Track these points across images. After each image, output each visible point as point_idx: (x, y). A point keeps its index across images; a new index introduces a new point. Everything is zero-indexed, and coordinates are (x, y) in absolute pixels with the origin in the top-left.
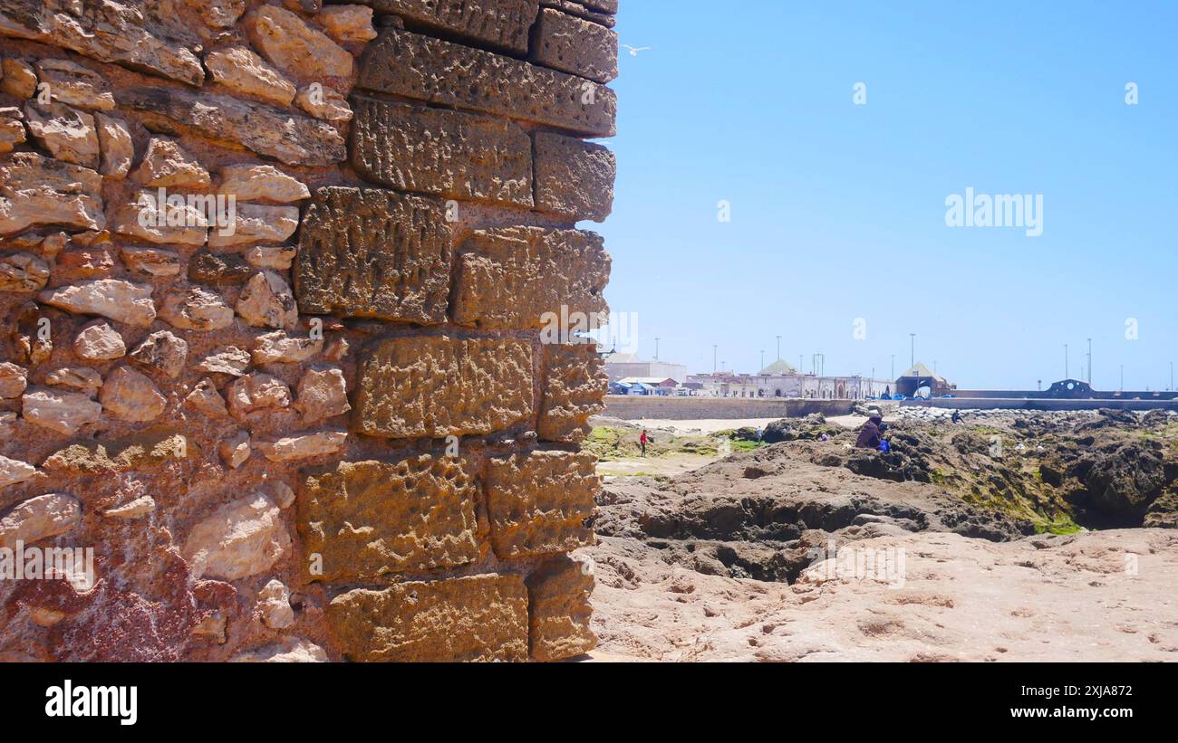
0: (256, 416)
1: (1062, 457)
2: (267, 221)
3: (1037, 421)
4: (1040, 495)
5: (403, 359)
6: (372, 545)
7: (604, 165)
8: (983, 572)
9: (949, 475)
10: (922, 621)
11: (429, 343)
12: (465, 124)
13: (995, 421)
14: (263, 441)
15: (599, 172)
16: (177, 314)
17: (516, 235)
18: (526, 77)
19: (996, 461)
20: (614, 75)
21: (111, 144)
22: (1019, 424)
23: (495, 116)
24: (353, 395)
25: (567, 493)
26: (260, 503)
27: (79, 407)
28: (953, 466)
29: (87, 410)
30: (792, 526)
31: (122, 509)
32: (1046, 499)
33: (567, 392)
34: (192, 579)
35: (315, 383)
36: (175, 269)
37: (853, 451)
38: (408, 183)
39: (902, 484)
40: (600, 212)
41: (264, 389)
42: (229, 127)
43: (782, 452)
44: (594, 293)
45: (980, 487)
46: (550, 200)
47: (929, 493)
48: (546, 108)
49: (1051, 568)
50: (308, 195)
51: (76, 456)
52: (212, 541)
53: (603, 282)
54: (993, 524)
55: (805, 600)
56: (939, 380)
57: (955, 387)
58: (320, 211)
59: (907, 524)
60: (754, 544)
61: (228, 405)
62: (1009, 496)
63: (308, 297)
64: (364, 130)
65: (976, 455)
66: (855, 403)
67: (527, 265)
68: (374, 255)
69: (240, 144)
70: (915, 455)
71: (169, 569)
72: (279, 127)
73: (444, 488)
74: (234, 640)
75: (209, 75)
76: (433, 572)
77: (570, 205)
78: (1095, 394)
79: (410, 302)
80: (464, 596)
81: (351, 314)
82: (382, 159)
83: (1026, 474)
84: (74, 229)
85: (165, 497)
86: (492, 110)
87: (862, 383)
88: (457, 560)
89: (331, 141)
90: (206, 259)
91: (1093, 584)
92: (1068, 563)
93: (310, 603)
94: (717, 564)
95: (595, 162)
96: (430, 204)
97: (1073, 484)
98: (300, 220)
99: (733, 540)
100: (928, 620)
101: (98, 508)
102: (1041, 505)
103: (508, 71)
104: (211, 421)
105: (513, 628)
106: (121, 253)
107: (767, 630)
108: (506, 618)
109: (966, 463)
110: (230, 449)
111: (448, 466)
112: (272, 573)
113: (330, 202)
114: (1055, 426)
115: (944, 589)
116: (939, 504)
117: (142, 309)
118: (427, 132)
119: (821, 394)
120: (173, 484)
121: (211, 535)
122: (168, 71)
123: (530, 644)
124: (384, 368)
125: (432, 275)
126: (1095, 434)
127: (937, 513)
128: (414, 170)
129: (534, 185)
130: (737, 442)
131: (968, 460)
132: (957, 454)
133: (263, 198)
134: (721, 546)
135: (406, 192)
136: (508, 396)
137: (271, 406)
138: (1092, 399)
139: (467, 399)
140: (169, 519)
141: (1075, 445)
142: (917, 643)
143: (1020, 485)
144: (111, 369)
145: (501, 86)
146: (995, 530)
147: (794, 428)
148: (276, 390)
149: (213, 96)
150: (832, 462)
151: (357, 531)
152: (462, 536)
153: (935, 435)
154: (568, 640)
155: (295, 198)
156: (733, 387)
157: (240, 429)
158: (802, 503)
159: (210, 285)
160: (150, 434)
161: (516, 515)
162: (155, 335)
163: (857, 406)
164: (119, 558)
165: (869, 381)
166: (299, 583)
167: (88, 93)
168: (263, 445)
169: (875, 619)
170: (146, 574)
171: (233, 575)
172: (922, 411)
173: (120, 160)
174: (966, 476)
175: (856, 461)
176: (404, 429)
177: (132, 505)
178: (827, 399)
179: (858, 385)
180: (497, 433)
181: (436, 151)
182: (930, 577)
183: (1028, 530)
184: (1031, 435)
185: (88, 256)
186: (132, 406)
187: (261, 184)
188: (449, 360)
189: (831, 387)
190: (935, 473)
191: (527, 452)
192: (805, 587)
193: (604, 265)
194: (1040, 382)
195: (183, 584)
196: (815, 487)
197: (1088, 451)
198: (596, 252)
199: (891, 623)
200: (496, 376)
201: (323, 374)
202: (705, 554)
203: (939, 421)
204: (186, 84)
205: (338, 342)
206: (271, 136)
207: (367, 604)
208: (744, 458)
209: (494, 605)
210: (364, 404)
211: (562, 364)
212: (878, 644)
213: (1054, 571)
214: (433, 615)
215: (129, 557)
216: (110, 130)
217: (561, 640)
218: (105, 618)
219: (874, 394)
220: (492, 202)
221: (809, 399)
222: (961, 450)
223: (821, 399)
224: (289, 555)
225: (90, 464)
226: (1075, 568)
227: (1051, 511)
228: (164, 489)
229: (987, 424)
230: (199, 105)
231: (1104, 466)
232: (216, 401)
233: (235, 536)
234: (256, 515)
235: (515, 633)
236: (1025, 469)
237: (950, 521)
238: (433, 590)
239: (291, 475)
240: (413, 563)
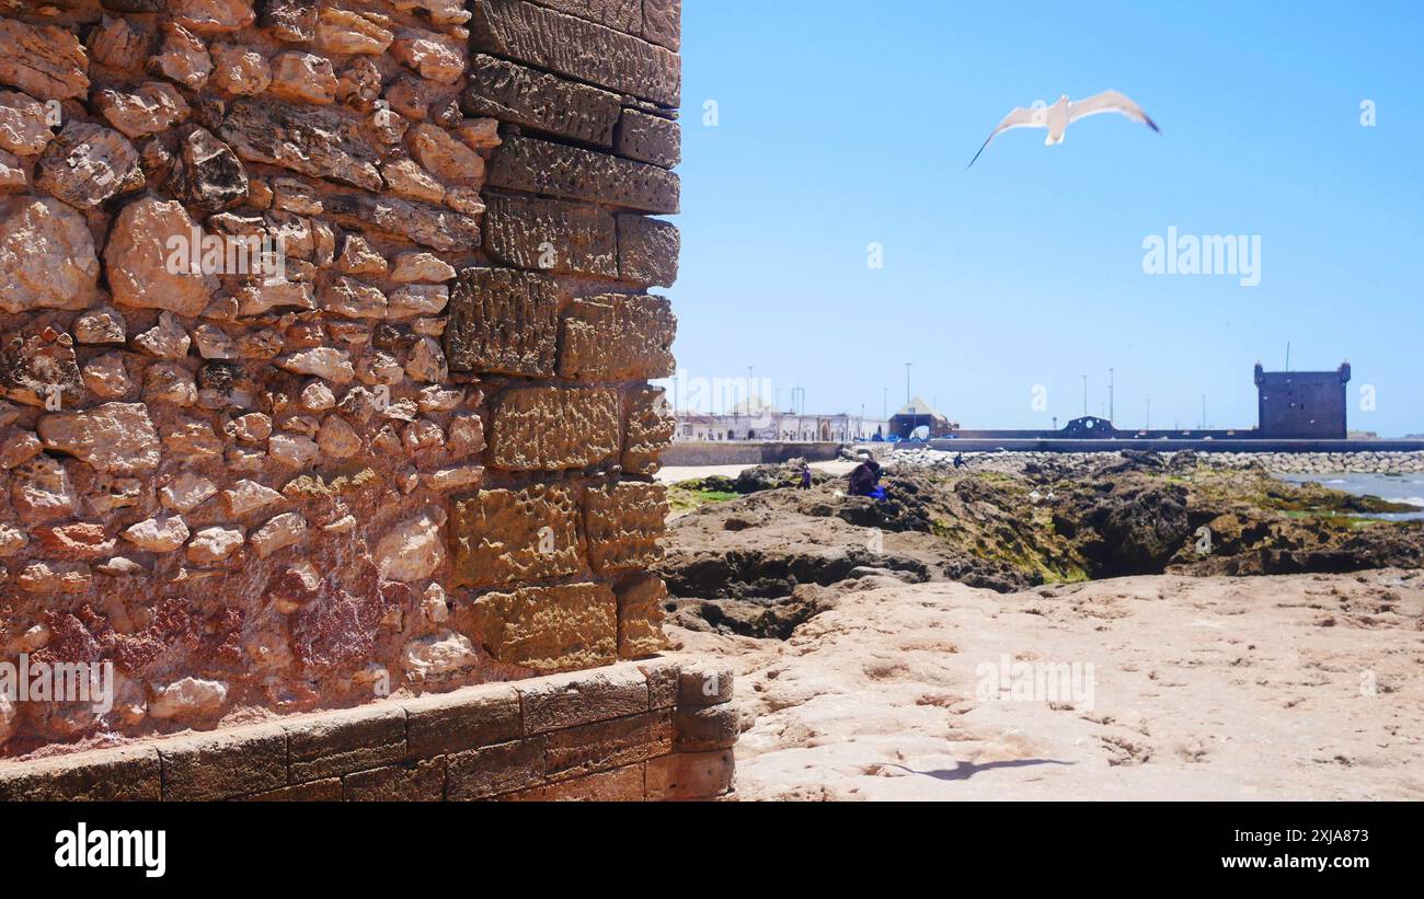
0: (420, 453)
1: (1077, 505)
2: (427, 297)
3: (1051, 465)
4: (1052, 548)
5: (523, 407)
6: (502, 557)
7: (671, 240)
8: (988, 619)
9: (951, 526)
10: (927, 664)
11: (541, 393)
12: (566, 210)
13: (1004, 466)
14: (426, 473)
15: (668, 246)
16: (367, 373)
17: (605, 301)
18: (611, 169)
19: (1004, 510)
20: (678, 161)
21: (322, 242)
22: (1031, 469)
23: (587, 202)
24: (489, 434)
25: (645, 517)
26: (425, 522)
27: (305, 446)
28: (955, 516)
29: (310, 448)
30: (782, 582)
31: (334, 525)
32: (1059, 552)
33: (644, 432)
34: (381, 581)
35: (461, 427)
36: (364, 338)
37: (846, 499)
38: (525, 262)
39: (901, 534)
40: (668, 279)
41: (427, 432)
42: (399, 224)
43: (764, 502)
44: (664, 349)
45: (986, 539)
46: (631, 271)
47: (930, 544)
48: (626, 194)
49: (1058, 615)
50: (455, 275)
51: (303, 484)
52: (394, 551)
53: (671, 339)
54: (999, 575)
55: (805, 652)
56: (939, 418)
57: (957, 426)
58: (463, 288)
59: (907, 577)
60: (740, 602)
61: (402, 444)
62: (1018, 549)
63: (456, 358)
64: (493, 221)
65: (982, 504)
66: (842, 446)
67: (614, 325)
68: (502, 322)
69: (407, 236)
70: (913, 505)
71: (365, 573)
72: (434, 222)
73: (554, 512)
74: (408, 629)
75: (386, 183)
76: (545, 580)
77: (645, 275)
78: (1118, 434)
79: (528, 360)
80: (568, 600)
81: (485, 370)
82: (507, 243)
83: (1036, 524)
84: (299, 309)
85: (362, 517)
86: (586, 198)
87: (850, 421)
88: (564, 571)
89: (471, 230)
90: (386, 330)
91: (1099, 629)
92: (1075, 610)
93: (458, 602)
94: (703, 622)
95: (664, 237)
96: (542, 279)
97: (1089, 535)
98: (450, 296)
99: (718, 598)
100: (933, 663)
101: (319, 524)
102: (1053, 559)
103: (598, 165)
104: (391, 457)
105: (605, 628)
106: (328, 326)
107: (772, 676)
108: (600, 619)
109: (970, 512)
110: (405, 479)
111: (556, 494)
112: (432, 579)
113: (470, 281)
114: (1071, 470)
115: (949, 636)
116: (942, 555)
117: (345, 370)
118: (539, 220)
119: (802, 436)
120: (367, 506)
121: (392, 547)
122: (357, 181)
123: (618, 642)
124: (509, 414)
125: (543, 337)
126: (1116, 479)
127: (939, 565)
128: (529, 251)
129: (617, 258)
130: (705, 494)
131: (973, 509)
132: (961, 503)
133: (423, 279)
134: (706, 604)
135: (524, 269)
136: (600, 436)
137: (432, 445)
138: (1113, 439)
139: (570, 439)
140: (364, 533)
141: (1092, 492)
142: (924, 685)
143: (1031, 537)
144: (325, 417)
145: (593, 177)
146: (1002, 581)
147: (772, 476)
148: (435, 432)
149: (387, 199)
150: (822, 511)
151: (492, 546)
152: (567, 551)
153: (935, 482)
154: (646, 640)
155: (445, 278)
156: (698, 428)
157: (409, 463)
158: (792, 556)
159: (388, 352)
160: (350, 467)
161: (607, 535)
162: (354, 390)
163: (844, 450)
164: (333, 563)
165: (857, 419)
166: (451, 587)
167: (306, 202)
168: (426, 476)
169: (879, 663)
170: (350, 576)
171: (407, 578)
172: (920, 455)
173: (327, 254)
174: (971, 527)
175: (848, 511)
176: (524, 463)
177: (342, 522)
178: (809, 441)
179: (844, 425)
180: (592, 468)
181: (545, 235)
182: (934, 625)
183: (1036, 580)
184: (1043, 481)
185: (308, 330)
186: (338, 446)
187: (423, 269)
188: (556, 406)
189: (813, 427)
190: (936, 524)
191: (615, 483)
192: (803, 639)
193: (671, 324)
194: (1055, 419)
195: (375, 585)
196: (806, 539)
197: (1106, 498)
198: (666, 314)
199: (896, 667)
200: (591, 420)
201: (467, 419)
202: (688, 613)
203: (938, 466)
204: (368, 191)
205: (477, 393)
206: (428, 229)
207: (500, 603)
208: (721, 510)
209: (591, 608)
210: (495, 443)
211: (640, 409)
212: (884, 686)
213: (1060, 618)
214: (547, 615)
215: (339, 562)
216: (321, 231)
217: (641, 639)
218: (325, 608)
219: (863, 435)
220: (587, 275)
221: (787, 441)
222: (965, 498)
223: (802, 441)
224: (444, 563)
225: (314, 491)
226: (1082, 615)
227: (1065, 566)
228: (361, 510)
229: (994, 469)
230: (379, 208)
231: (1122, 514)
232: (395, 440)
233: (409, 548)
234: (422, 532)
235: (608, 633)
236: (1036, 519)
237: (953, 573)
238: (547, 595)
239: (444, 500)
240: (532, 572)
